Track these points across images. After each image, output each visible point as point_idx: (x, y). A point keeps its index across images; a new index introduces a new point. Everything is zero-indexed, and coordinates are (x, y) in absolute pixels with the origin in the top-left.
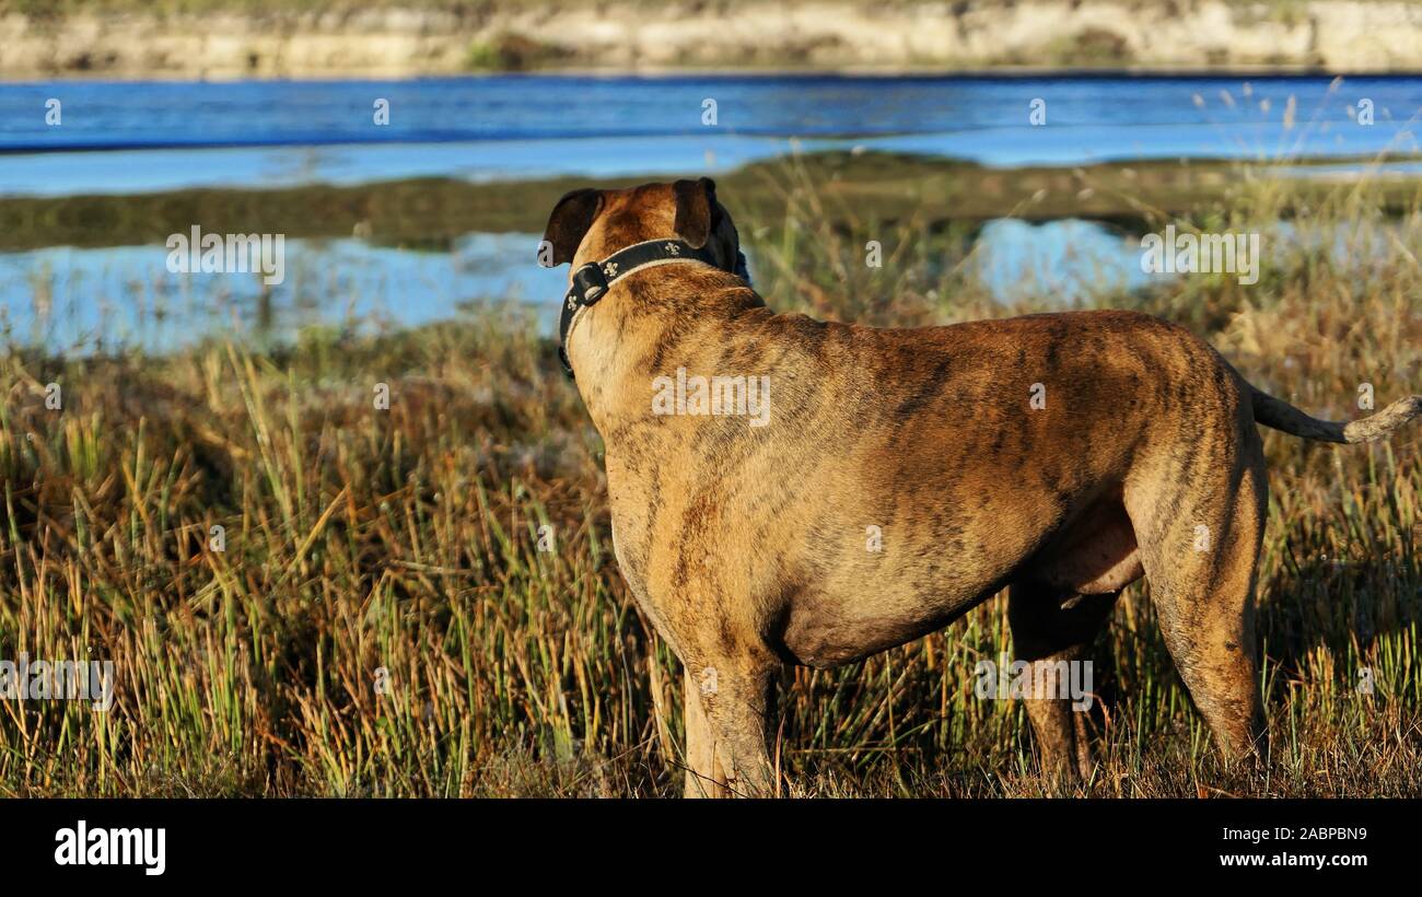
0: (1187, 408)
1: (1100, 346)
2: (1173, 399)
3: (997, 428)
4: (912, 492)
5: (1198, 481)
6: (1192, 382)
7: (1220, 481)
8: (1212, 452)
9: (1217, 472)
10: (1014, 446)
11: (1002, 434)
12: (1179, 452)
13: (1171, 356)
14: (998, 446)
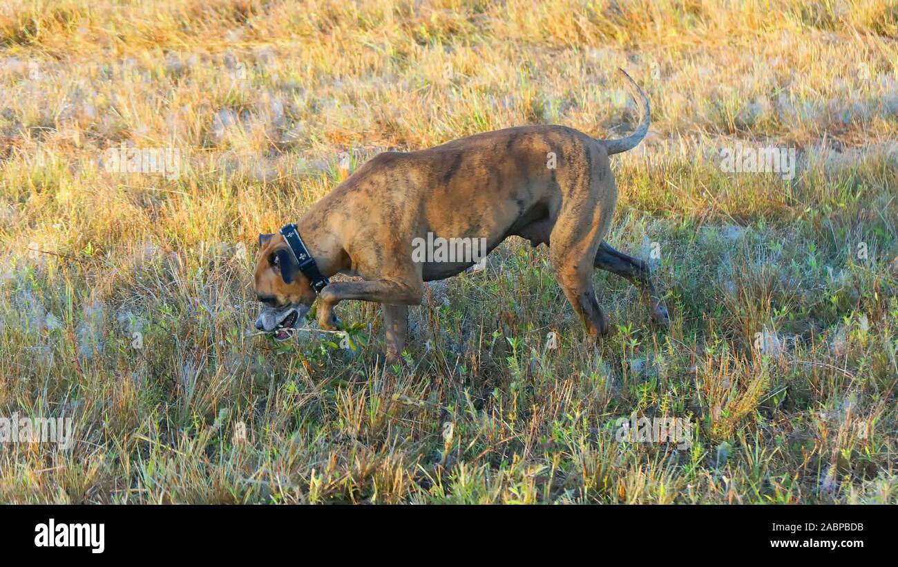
0: (571, 166)
1: (531, 140)
2: (565, 161)
3: (486, 177)
4: (458, 210)
5: (576, 196)
6: (574, 154)
7: (586, 196)
8: (582, 184)
9: (584, 193)
10: (494, 184)
11: (489, 179)
12: (568, 184)
13: (565, 143)
14: (488, 184)
